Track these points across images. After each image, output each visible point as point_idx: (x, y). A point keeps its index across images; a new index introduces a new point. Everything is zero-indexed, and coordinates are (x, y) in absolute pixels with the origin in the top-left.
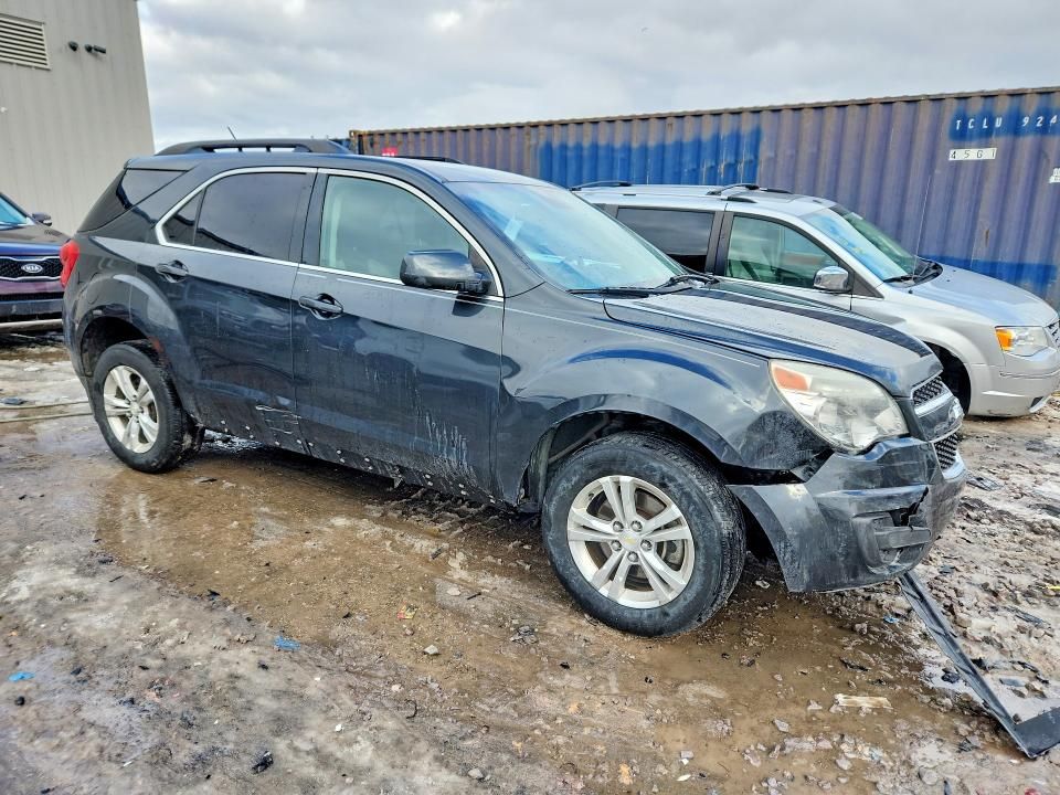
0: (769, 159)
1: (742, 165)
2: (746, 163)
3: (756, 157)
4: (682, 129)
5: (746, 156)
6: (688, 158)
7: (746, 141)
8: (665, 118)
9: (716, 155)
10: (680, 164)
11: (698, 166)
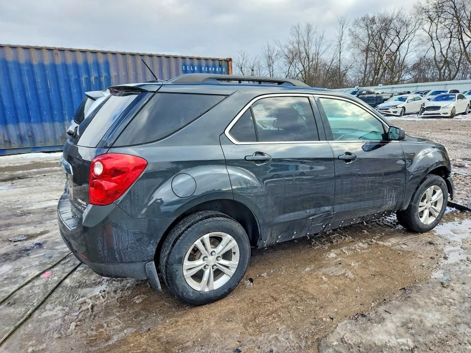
0: (115, 76)
1: (103, 78)
2: (104, 77)
3: (109, 75)
4: (64, 57)
5: (104, 74)
6: (72, 72)
7: (102, 67)
8: (52, 50)
9: (88, 72)
10: (68, 76)
11: (79, 77)
